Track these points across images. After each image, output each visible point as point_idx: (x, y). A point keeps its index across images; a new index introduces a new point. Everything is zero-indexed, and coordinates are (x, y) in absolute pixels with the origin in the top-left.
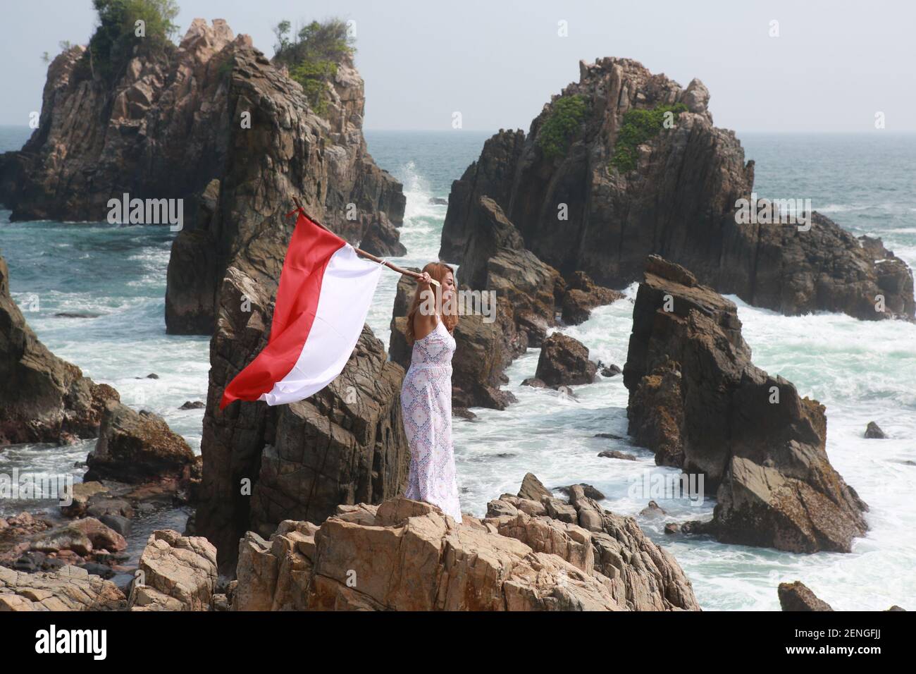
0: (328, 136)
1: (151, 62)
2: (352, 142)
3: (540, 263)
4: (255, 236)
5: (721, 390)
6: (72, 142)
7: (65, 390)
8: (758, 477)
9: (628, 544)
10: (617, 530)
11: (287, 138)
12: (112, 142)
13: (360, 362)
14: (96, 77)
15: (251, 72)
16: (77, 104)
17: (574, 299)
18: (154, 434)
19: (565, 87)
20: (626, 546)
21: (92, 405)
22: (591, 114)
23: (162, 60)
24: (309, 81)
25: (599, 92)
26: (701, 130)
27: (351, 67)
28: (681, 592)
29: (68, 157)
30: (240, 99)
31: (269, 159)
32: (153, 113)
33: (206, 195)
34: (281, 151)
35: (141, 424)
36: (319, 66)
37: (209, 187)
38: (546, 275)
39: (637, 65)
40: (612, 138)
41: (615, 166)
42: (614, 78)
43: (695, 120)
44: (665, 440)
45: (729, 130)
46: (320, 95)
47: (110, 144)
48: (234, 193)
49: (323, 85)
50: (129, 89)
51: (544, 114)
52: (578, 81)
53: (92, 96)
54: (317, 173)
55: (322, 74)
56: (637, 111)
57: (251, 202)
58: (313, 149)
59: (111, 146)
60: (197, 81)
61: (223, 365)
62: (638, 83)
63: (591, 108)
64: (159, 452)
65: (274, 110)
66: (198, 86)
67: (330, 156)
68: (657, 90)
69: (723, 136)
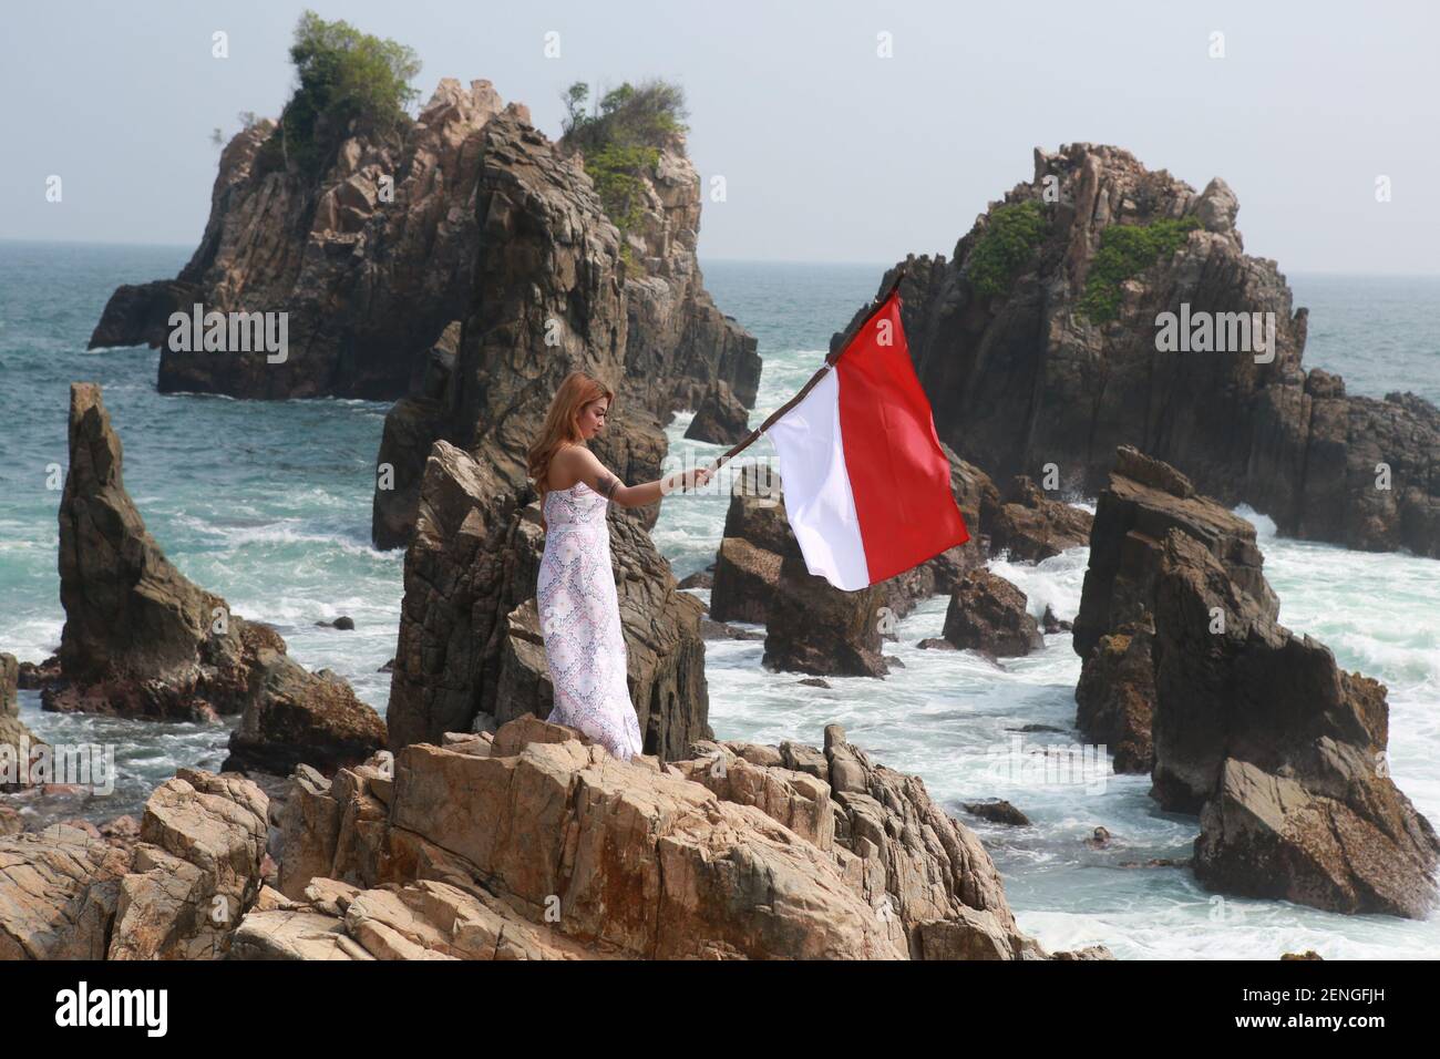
0: (642, 262)
1: (375, 144)
2: (679, 271)
3: (959, 461)
4: (513, 409)
5: (1214, 655)
6: (251, 266)
7: (201, 635)
8: (1266, 792)
9: (901, 812)
10: (886, 791)
11: (565, 259)
12: (313, 268)
13: (630, 589)
14: (292, 168)
15: (513, 155)
16: (261, 209)
17: (1011, 519)
18: (330, 703)
19: (1011, 189)
20: (897, 814)
21: (243, 659)
22: (1049, 232)
23: (393, 142)
24: (614, 176)
25: (1063, 198)
26: (1223, 259)
27: (681, 155)
28: (981, 888)
29: (245, 289)
30: (495, 198)
31: (537, 290)
32: (375, 223)
33: (440, 345)
34: (555, 278)
35: (312, 687)
36: (631, 154)
37: (446, 333)
38: (969, 480)
39: (1125, 157)
40: (1082, 269)
41: (1085, 313)
42: (1088, 175)
43: (1214, 242)
44: (1131, 736)
45: (1268, 259)
46: (632, 198)
47: (309, 271)
48: (481, 342)
49: (635, 183)
50: (340, 186)
51: (977, 230)
52: (1031, 181)
53: (284, 196)
54: (611, 313)
55: (635, 165)
56: (1122, 227)
57: (507, 357)
58: (608, 276)
59: (309, 274)
60: (443, 173)
61: (422, 590)
62: (1126, 184)
63: (1050, 223)
64: (336, 731)
65: (546, 214)
66: (445, 182)
67: (643, 292)
68: (1155, 194)
69: (1257, 268)
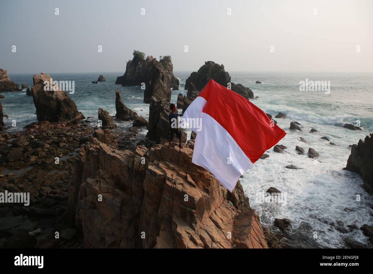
0: (167, 73)
1: (141, 62)
2: (171, 74)
4: (157, 89)
6: (130, 75)
7: (129, 113)
11: (161, 74)
12: (136, 74)
14: (134, 65)
15: (156, 64)
16: (131, 69)
18: (142, 120)
19: (203, 65)
21: (133, 115)
22: (207, 70)
23: (143, 62)
24: (164, 65)
25: (208, 66)
26: (223, 72)
27: (171, 62)
29: (130, 77)
31: (159, 77)
32: (142, 70)
35: (140, 118)
37: (150, 82)
39: (213, 62)
40: (210, 73)
42: (210, 64)
43: (222, 70)
45: (227, 72)
46: (166, 67)
48: (153, 82)
50: (138, 66)
51: (200, 69)
52: (205, 64)
53: (133, 67)
54: (166, 79)
55: (166, 64)
56: (214, 69)
57: (156, 84)
58: (165, 75)
60: (148, 65)
62: (214, 65)
65: (159, 70)
67: (168, 76)
68: (217, 66)
